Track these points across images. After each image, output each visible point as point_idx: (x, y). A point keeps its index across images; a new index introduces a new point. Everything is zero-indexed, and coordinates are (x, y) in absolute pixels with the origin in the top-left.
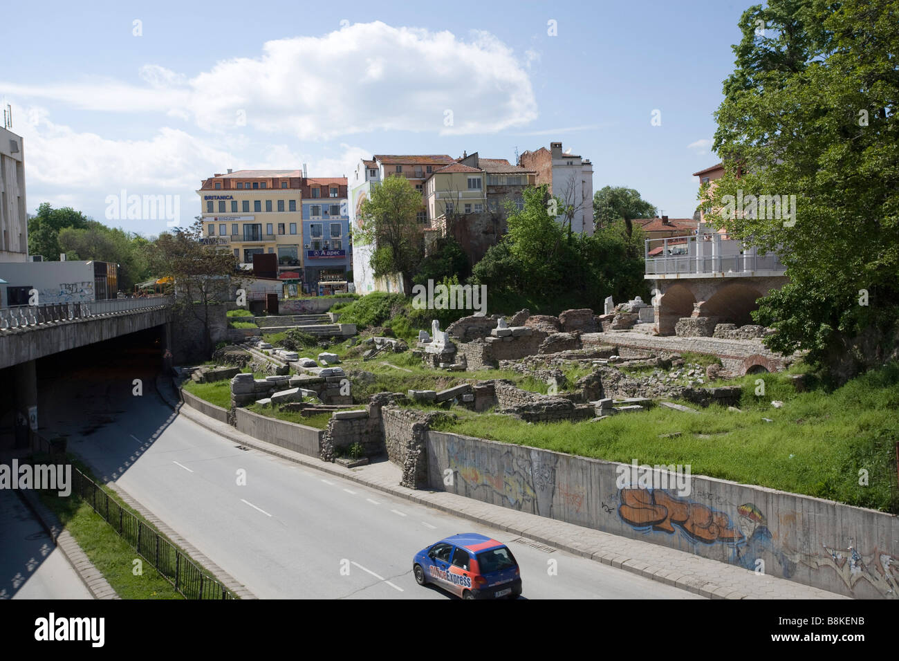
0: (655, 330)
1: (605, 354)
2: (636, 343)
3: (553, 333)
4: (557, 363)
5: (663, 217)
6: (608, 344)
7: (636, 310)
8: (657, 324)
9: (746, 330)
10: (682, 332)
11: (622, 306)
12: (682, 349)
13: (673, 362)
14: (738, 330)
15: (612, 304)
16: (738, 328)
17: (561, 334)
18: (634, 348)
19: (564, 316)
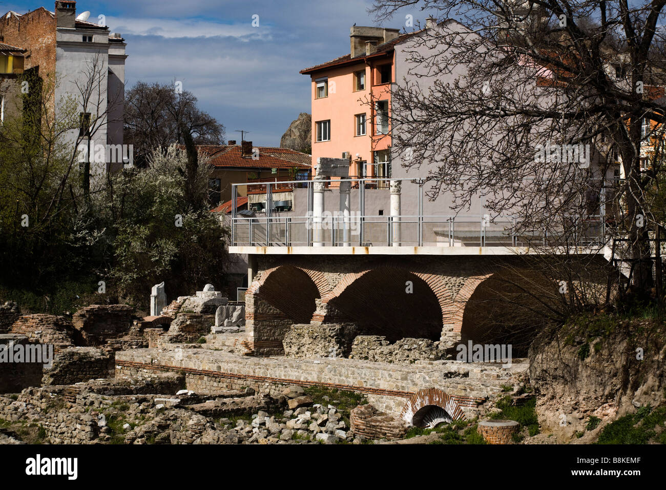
0: (246, 345)
1: (168, 388)
2: (219, 367)
3: (66, 347)
4: (88, 402)
5: (244, 143)
6: (166, 369)
7: (209, 308)
8: (250, 335)
9: (406, 347)
10: (294, 349)
11: (185, 300)
12: (302, 379)
13: (289, 401)
14: (391, 347)
15: (164, 296)
16: (392, 342)
17: (81, 350)
18: (215, 376)
19: (82, 316)
